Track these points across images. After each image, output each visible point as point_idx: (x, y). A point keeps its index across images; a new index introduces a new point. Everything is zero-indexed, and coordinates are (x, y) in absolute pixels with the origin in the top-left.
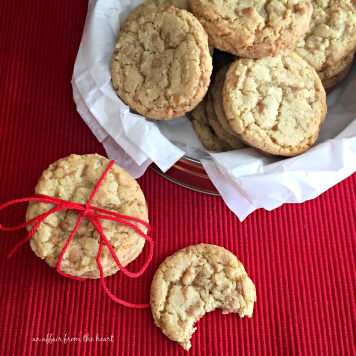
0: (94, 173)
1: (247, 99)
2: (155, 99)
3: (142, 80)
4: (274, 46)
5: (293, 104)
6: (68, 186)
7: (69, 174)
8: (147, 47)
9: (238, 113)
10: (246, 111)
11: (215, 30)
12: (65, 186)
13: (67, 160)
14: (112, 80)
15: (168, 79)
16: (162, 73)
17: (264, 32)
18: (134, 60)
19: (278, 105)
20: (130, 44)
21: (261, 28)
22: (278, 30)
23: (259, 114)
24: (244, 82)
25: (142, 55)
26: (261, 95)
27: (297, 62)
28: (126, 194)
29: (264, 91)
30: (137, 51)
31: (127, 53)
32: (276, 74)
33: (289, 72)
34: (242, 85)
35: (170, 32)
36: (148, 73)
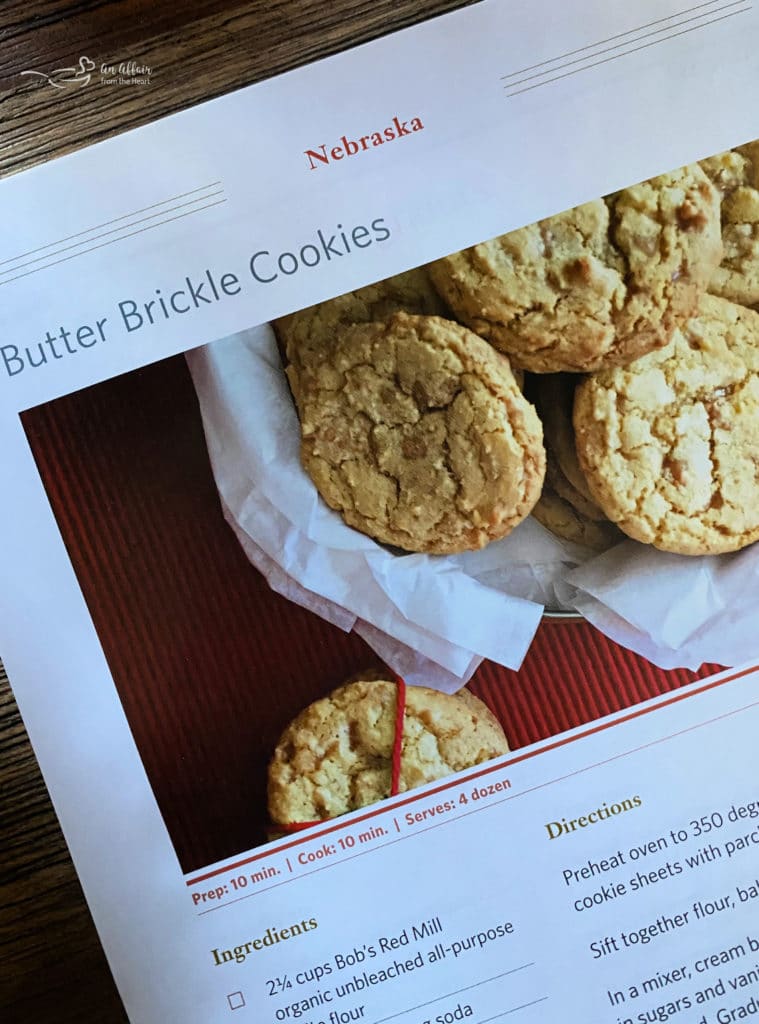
0: (377, 734)
1: (641, 467)
2: (437, 521)
3: (394, 487)
4: (661, 332)
5: (737, 428)
6: (335, 781)
7: (327, 755)
8: (377, 418)
9: (632, 505)
10: (647, 495)
11: (521, 344)
12: (328, 786)
13: (306, 725)
14: (319, 493)
15: (452, 477)
16: (434, 468)
17: (631, 312)
18: (357, 450)
19: (708, 445)
20: (334, 418)
21: (620, 304)
22: (659, 292)
23: (674, 488)
24: (621, 430)
25: (371, 436)
26: (665, 443)
27: (714, 319)
28: (458, 751)
29: (669, 431)
30: (358, 430)
31: (337, 439)
32: (679, 376)
33: (705, 353)
34: (618, 441)
35: (421, 379)
36: (402, 473)
